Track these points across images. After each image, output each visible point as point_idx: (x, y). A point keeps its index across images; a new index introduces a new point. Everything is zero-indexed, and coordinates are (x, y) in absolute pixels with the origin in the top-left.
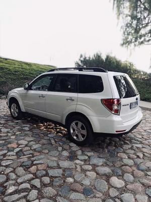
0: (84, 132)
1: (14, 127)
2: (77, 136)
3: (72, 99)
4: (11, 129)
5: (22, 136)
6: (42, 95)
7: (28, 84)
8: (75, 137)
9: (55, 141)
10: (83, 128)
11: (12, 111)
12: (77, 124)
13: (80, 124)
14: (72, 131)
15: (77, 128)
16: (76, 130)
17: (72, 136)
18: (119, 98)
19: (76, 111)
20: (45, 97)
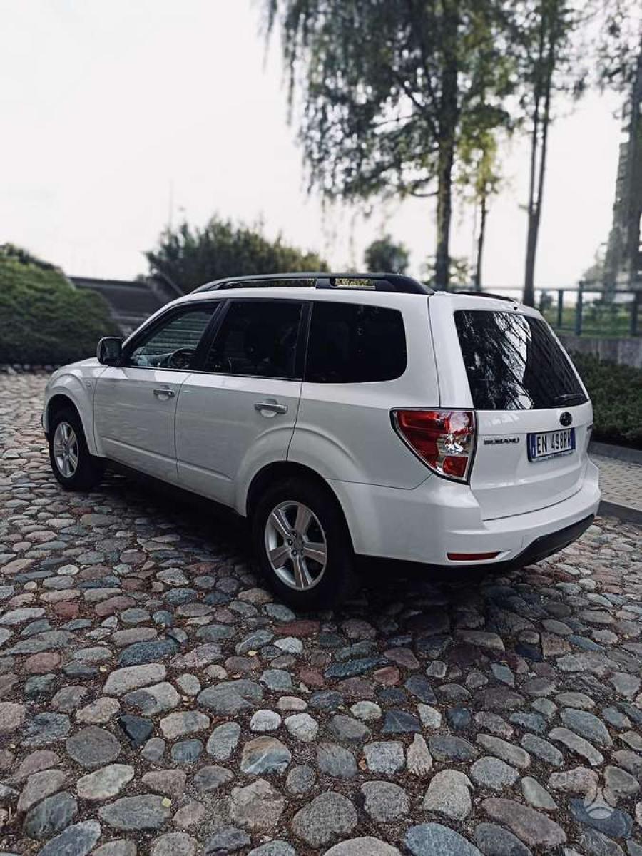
0: (320, 552)
2: (289, 566)
3: (274, 407)
6: (166, 386)
10: (313, 534)
12: (291, 515)
13: (305, 515)
14: (272, 545)
15: (293, 533)
16: (289, 540)
17: (272, 564)
18: (472, 406)
19: (289, 459)
20: (175, 398)
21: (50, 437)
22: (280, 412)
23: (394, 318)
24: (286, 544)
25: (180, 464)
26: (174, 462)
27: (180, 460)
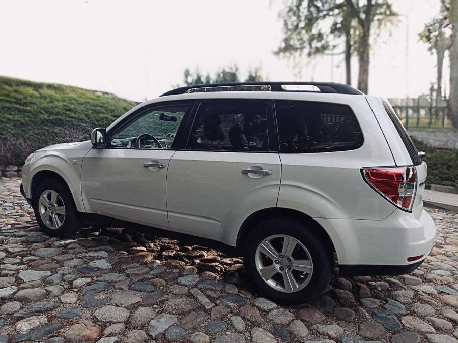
0: (306, 266)
1: (61, 263)
2: (278, 278)
3: (260, 171)
4: (53, 271)
5: (96, 291)
6: (156, 161)
7: (102, 131)
8: (271, 283)
9: (209, 297)
10: (298, 254)
11: (43, 211)
12: (278, 245)
13: (290, 243)
14: (259, 266)
15: (280, 256)
16: (276, 261)
17: (263, 278)
18: (412, 164)
19: (278, 206)
20: (166, 169)
21: (34, 202)
22: (266, 174)
23: (346, 111)
24: (274, 263)
25: (169, 214)
26: (166, 213)
27: (170, 212)
